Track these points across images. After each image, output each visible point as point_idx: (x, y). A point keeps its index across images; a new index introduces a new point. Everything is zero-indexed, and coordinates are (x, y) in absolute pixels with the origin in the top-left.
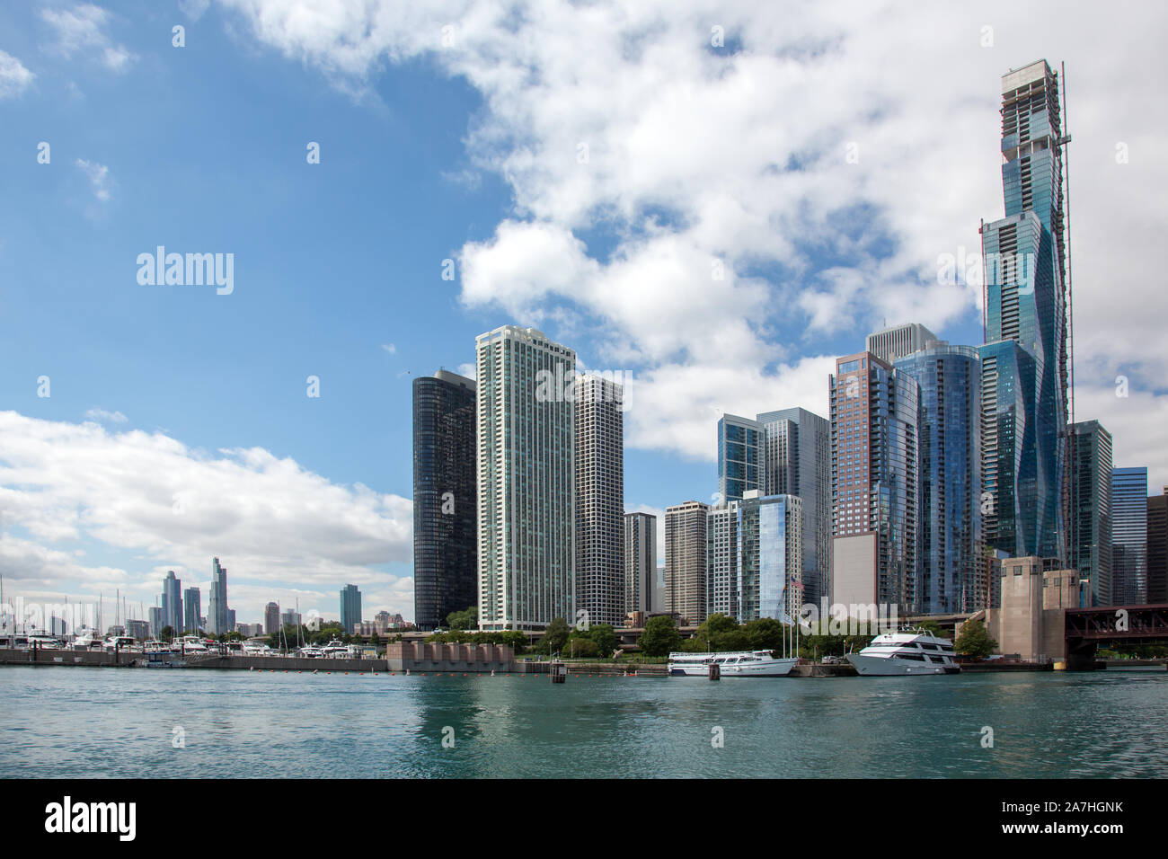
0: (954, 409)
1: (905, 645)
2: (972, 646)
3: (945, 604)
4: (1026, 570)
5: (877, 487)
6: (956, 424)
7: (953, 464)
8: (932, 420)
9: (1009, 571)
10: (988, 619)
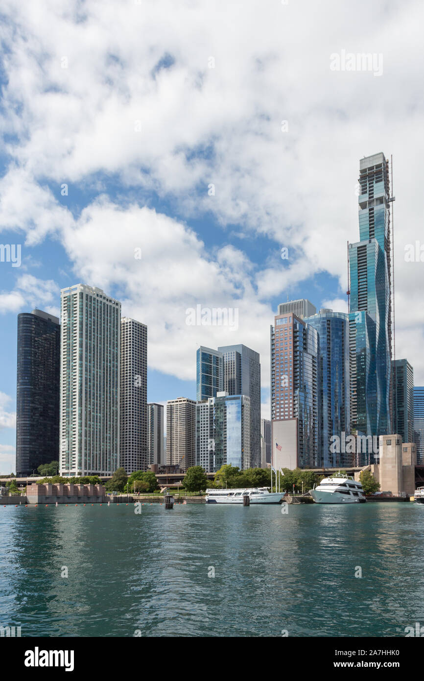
1: (341, 485)
2: (367, 486)
3: (332, 462)
4: (394, 442)
5: (297, 392)
6: (337, 357)
10: (373, 471)
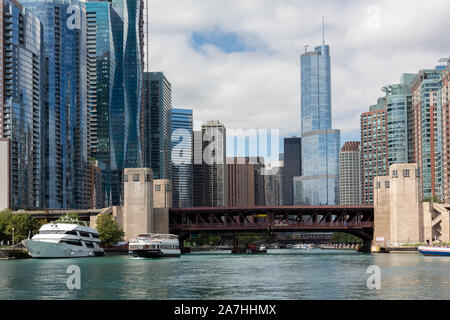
0: (67, 48)
1: (68, 233)
2: (106, 235)
3: (61, 202)
4: (142, 178)
5: (10, 101)
6: (69, 59)
7: (68, 89)
8: (50, 53)
9: (131, 177)
10: (115, 214)
